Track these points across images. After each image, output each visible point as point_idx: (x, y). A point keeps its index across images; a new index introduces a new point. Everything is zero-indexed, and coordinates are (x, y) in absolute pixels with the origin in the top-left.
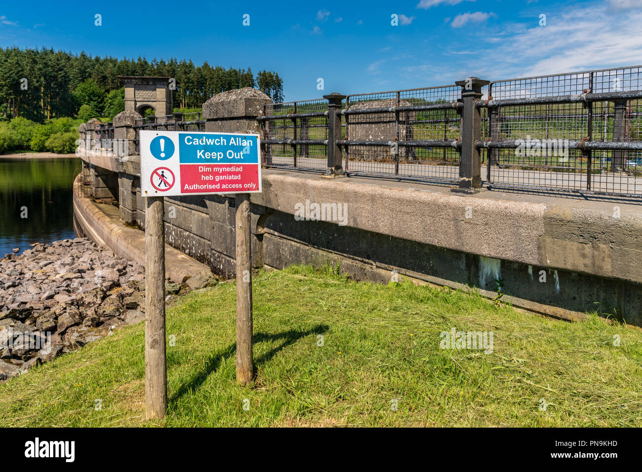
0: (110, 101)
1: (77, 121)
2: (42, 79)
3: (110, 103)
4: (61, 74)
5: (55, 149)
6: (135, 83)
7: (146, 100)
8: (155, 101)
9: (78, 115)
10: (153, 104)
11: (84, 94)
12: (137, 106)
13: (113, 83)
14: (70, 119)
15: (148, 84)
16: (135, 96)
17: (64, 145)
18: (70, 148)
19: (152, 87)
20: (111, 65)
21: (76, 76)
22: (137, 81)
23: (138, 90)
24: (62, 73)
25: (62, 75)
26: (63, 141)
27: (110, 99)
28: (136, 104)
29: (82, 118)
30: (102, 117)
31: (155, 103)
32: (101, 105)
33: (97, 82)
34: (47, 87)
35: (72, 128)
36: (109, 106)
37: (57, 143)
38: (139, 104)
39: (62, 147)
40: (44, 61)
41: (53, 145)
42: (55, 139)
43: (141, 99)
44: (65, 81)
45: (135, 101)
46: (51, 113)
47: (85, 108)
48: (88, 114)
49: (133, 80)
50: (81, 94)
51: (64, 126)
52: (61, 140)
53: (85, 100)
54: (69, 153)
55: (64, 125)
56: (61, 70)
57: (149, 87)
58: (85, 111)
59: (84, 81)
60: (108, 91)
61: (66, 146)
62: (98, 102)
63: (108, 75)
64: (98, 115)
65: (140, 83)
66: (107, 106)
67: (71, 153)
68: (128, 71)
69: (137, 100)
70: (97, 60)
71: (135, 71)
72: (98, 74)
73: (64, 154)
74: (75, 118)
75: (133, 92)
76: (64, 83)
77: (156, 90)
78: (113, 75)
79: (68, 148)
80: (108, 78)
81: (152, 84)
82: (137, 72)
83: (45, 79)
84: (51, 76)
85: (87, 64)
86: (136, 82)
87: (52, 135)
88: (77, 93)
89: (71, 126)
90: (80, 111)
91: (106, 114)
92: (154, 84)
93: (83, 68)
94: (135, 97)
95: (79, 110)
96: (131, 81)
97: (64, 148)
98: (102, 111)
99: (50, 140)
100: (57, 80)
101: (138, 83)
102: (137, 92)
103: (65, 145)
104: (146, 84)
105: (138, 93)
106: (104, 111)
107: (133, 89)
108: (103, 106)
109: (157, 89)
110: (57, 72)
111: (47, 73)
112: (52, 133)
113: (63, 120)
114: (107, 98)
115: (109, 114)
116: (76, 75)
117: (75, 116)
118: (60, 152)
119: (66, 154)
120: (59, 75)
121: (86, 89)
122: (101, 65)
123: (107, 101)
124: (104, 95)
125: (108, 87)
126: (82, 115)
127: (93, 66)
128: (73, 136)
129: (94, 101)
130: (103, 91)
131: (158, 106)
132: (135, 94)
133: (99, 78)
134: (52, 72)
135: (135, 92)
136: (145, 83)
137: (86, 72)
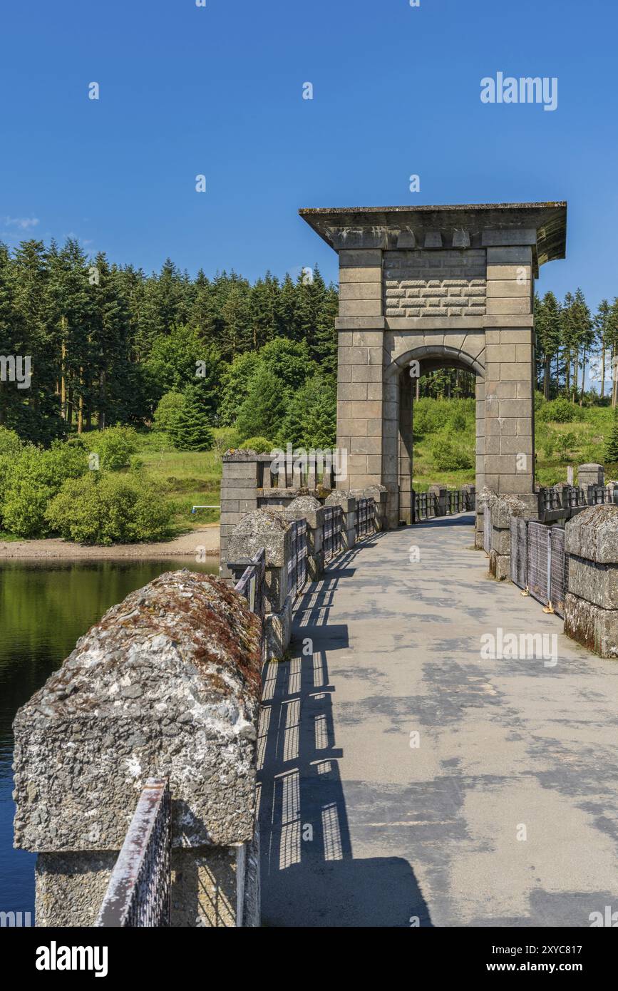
0: (233, 382)
1: (152, 437)
2: (63, 322)
3: (234, 389)
4: (110, 309)
5: (74, 529)
6: (385, 243)
7: (438, 323)
8: (482, 330)
9: (153, 420)
10: (470, 345)
11: (168, 365)
12: (395, 355)
13: (241, 336)
14: (130, 432)
15: (447, 246)
16: (384, 306)
17: (101, 517)
18: (122, 527)
19: (471, 258)
20: (236, 291)
21: (150, 322)
22: (397, 232)
23: (400, 279)
24: (114, 307)
25: (113, 311)
26: (100, 502)
27: (235, 376)
28: (387, 347)
29: (164, 430)
30: (214, 426)
31: (475, 342)
32: (211, 394)
33: (201, 335)
34: (77, 344)
35: (133, 459)
36: (232, 396)
37: (82, 510)
38: (401, 346)
39: (96, 523)
40: (69, 275)
41: (70, 515)
42: (75, 495)
43: (414, 323)
44: (123, 328)
45: (386, 331)
46: (87, 416)
47: (173, 404)
48: (178, 417)
49: (379, 230)
50: (162, 367)
51: (114, 452)
52: (94, 499)
53: (170, 382)
54: (115, 540)
55: (113, 449)
56: (110, 298)
57: (454, 258)
58: (170, 409)
59: (169, 332)
60: (228, 358)
61: (109, 519)
62: (203, 387)
63: (227, 317)
64: (205, 419)
65: (411, 243)
66: (227, 397)
67: (124, 543)
68: (279, 304)
69: (393, 324)
70: (202, 282)
71: (294, 303)
72: (203, 315)
73: (102, 544)
74: (147, 430)
75: (378, 287)
76: (118, 335)
77: (483, 275)
78: (240, 315)
79: (113, 524)
80: (228, 324)
81: (465, 242)
82: (298, 309)
83: (70, 323)
84: (85, 317)
85: (175, 290)
86: (393, 240)
87: (68, 484)
88: (152, 363)
89: (131, 451)
90: (159, 409)
91: (225, 418)
92: (476, 243)
93: (167, 301)
94: (384, 314)
95: (156, 406)
96: (368, 233)
97: (101, 526)
98: (214, 410)
99: (61, 499)
100: (101, 327)
101: (400, 244)
102: (396, 287)
103: (107, 514)
104: (439, 244)
105: (400, 291)
106: (218, 411)
107: (376, 272)
108: (216, 396)
109: (491, 269)
110: (101, 303)
111: (76, 307)
112: (67, 476)
113: (113, 434)
114: (226, 376)
115: (233, 416)
116: (151, 317)
117: (147, 424)
118: (90, 540)
119: (109, 545)
120: (107, 311)
121: (173, 351)
122: (213, 292)
123: (228, 381)
124: (220, 367)
125: (228, 347)
126: (162, 421)
127: (193, 295)
128: (129, 486)
129: (195, 383)
130: (218, 357)
131: (493, 353)
132: (384, 297)
133: (206, 326)
134: (87, 303)
135: (384, 288)
136: (433, 240)
137: (175, 311)
